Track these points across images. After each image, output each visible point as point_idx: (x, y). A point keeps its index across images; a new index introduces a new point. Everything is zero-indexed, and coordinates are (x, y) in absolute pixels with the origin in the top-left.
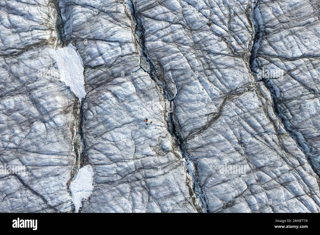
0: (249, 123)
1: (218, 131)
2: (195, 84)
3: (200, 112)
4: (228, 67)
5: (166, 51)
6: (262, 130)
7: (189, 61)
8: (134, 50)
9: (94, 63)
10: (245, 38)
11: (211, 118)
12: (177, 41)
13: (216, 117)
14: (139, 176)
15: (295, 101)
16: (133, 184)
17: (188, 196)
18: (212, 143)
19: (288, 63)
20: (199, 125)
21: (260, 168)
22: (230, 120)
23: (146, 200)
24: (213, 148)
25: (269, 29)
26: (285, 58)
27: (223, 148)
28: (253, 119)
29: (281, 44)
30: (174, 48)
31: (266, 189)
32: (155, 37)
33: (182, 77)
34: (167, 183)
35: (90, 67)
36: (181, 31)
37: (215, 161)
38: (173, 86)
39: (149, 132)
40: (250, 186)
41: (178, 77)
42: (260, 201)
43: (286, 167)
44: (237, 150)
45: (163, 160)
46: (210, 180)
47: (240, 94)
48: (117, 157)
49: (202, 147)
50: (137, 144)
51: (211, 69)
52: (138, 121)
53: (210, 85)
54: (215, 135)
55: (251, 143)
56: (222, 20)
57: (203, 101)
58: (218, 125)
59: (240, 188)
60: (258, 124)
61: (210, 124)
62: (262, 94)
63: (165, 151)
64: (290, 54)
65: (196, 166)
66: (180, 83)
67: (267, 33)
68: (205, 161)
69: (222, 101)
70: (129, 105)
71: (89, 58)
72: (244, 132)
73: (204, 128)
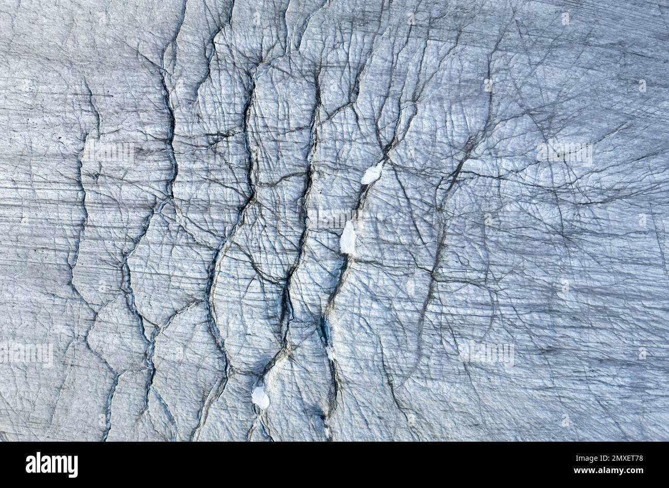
0: (270, 167)
1: (287, 170)
2: (288, 199)
3: (292, 184)
4: (267, 200)
5: (294, 224)
6: (265, 160)
7: (285, 213)
8: (310, 232)
9: (334, 236)
10: (251, 210)
11: (288, 179)
12: (286, 226)
13: (284, 178)
14: (338, 166)
15: (242, 166)
16: (344, 163)
17: (318, 144)
18: (294, 165)
19: (236, 188)
20: (295, 177)
21: (275, 140)
22: (279, 173)
23: (341, 152)
24: (294, 163)
25: (237, 209)
26: (236, 190)
27: (289, 160)
28: (267, 168)
29: (234, 199)
30: (290, 223)
31: (277, 128)
32: (296, 234)
33: (292, 206)
34: (326, 156)
35: (337, 235)
36: (282, 230)
37: (296, 155)
38: (299, 204)
39: (322, 186)
40: (284, 134)
41: (294, 207)
42: (283, 124)
43: (261, 135)
44: (282, 156)
45: (322, 168)
46: (303, 146)
47: (267, 183)
48: (344, 181)
49: (299, 166)
50: (332, 183)
51: (276, 203)
52: (325, 194)
53: (280, 195)
54: (290, 169)
55: (274, 156)
56: (258, 225)
57: (288, 189)
58: (286, 173)
59: (290, 135)
60: (265, 164)
61: (289, 176)
62: (256, 178)
63: (318, 172)
64: (233, 191)
65: (307, 157)
66: (295, 203)
67: (238, 208)
68: (301, 157)
69: (278, 184)
70: (326, 205)
71: (336, 240)
72: (275, 163)
73: (293, 175)
